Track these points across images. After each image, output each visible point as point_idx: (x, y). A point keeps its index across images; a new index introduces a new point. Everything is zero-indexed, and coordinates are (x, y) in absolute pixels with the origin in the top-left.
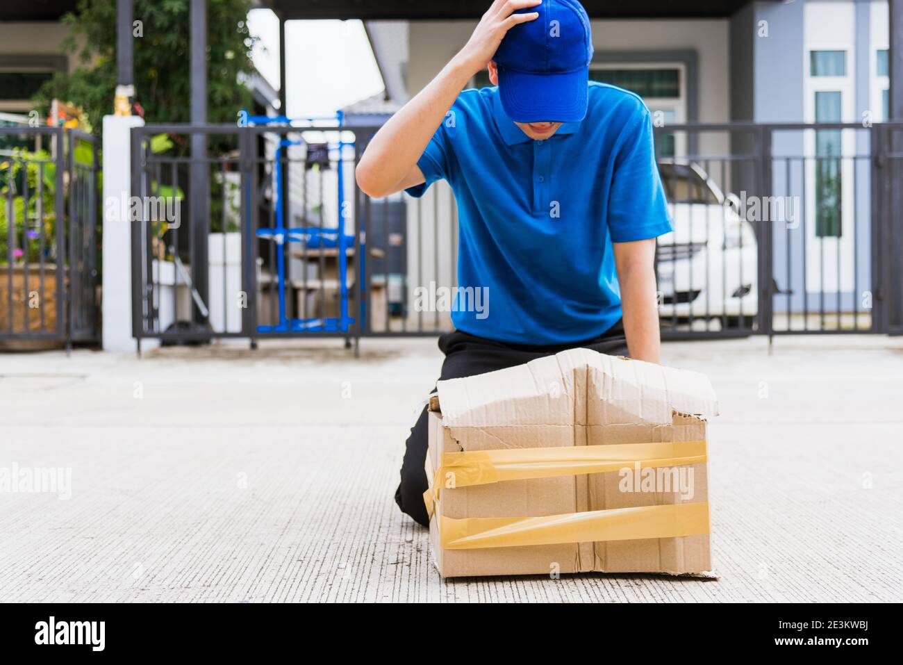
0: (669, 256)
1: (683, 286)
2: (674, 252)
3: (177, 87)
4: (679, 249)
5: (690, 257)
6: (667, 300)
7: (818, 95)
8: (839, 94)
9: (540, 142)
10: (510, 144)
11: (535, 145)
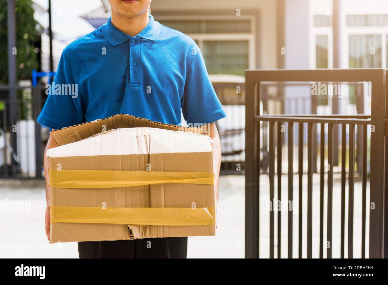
7: (318, 37)
8: (326, 37)
9: (133, 42)
10: (115, 45)
11: (130, 43)
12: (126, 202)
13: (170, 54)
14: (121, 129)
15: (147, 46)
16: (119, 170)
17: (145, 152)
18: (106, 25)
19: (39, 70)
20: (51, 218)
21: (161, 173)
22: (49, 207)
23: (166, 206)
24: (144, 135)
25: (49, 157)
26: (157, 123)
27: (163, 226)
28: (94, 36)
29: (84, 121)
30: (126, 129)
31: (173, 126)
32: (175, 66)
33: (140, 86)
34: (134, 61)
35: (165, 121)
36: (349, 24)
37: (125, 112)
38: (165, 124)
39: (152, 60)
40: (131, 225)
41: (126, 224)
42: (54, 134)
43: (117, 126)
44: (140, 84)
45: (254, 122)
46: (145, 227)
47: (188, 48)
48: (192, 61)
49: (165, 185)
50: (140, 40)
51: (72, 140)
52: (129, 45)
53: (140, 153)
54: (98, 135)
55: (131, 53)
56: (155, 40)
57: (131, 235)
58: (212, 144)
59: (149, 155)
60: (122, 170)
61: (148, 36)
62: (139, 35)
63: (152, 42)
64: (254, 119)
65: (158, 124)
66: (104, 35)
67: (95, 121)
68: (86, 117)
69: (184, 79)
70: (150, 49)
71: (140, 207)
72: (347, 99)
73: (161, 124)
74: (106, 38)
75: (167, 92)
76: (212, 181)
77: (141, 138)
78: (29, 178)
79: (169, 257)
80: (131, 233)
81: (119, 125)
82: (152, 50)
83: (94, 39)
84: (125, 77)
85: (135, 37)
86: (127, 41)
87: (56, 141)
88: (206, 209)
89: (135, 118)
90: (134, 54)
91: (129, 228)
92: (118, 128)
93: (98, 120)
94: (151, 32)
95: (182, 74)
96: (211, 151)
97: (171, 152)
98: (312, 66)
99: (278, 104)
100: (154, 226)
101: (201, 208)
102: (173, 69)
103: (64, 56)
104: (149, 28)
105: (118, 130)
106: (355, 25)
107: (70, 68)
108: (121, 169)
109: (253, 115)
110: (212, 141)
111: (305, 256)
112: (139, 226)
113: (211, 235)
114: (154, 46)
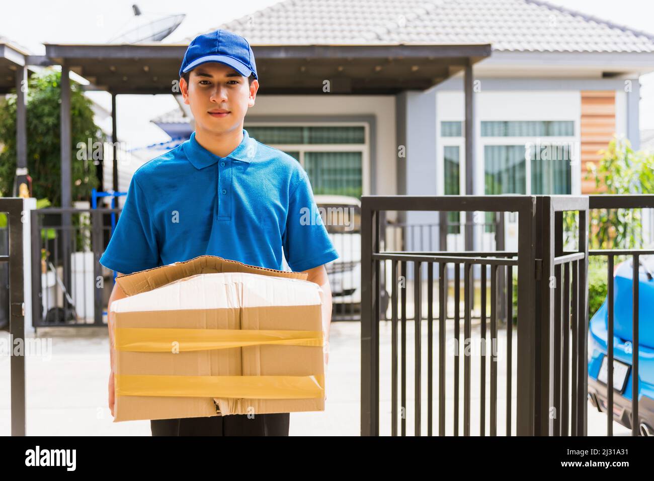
0: (340, 270)
1: (347, 287)
2: (343, 267)
3: (50, 165)
4: (346, 265)
5: (351, 270)
6: (335, 295)
7: (446, 148)
8: (458, 148)
9: (223, 165)
10: (199, 168)
11: (219, 166)
12: (211, 369)
13: (269, 180)
14: (206, 274)
15: (240, 169)
16: (203, 328)
17: (237, 306)
18: (188, 143)
19: (100, 189)
20: (116, 390)
21: (257, 332)
22: (114, 373)
23: (262, 374)
24: (236, 283)
25: (114, 312)
26: (251, 267)
27: (259, 400)
28: (173, 157)
29: (159, 263)
30: (212, 274)
31: (271, 270)
32: (275, 195)
33: (231, 220)
34: (223, 189)
35: (262, 264)
36: (485, 134)
37: (211, 253)
38: (261, 269)
39: (245, 186)
40: (218, 398)
41: (211, 398)
42: (121, 280)
43: (200, 270)
44: (231, 217)
45: (372, 261)
46: (236, 401)
47: (291, 172)
48: (296, 189)
49: (261, 346)
50: (232, 162)
51: (143, 288)
52: (217, 168)
53: (231, 307)
54: (177, 282)
55: (220, 178)
56: (250, 162)
57: (218, 411)
58: (320, 293)
59: (241, 309)
60: (207, 328)
61: (242, 157)
62: (231, 156)
63: (247, 164)
64: (373, 257)
65: (253, 268)
66: (186, 155)
67: (173, 265)
68: (162, 258)
69: (286, 211)
70: (243, 173)
71: (230, 375)
72: (483, 225)
73: (256, 269)
74: (188, 159)
75: (265, 227)
76: (321, 342)
77: (231, 286)
78: (86, 325)
79: (266, 435)
80: (218, 408)
81: (203, 268)
82: (247, 174)
83: (174, 160)
84: (212, 209)
85: (224, 158)
86: (215, 164)
87: (123, 289)
88: (313, 378)
89: (223, 260)
90: (224, 180)
91: (215, 402)
92: (201, 273)
93: (176, 263)
94: (244, 152)
95: (284, 205)
96: (319, 304)
97: (269, 305)
98: (440, 192)
99: (399, 231)
100: (248, 400)
101: (307, 377)
102: (272, 198)
103: (135, 182)
104: (242, 148)
105: (202, 275)
106: (493, 135)
107: (142, 197)
108: (205, 327)
109: (372, 253)
110: (320, 290)
111: (436, 433)
112: (227, 400)
113: (320, 410)
114: (249, 169)
